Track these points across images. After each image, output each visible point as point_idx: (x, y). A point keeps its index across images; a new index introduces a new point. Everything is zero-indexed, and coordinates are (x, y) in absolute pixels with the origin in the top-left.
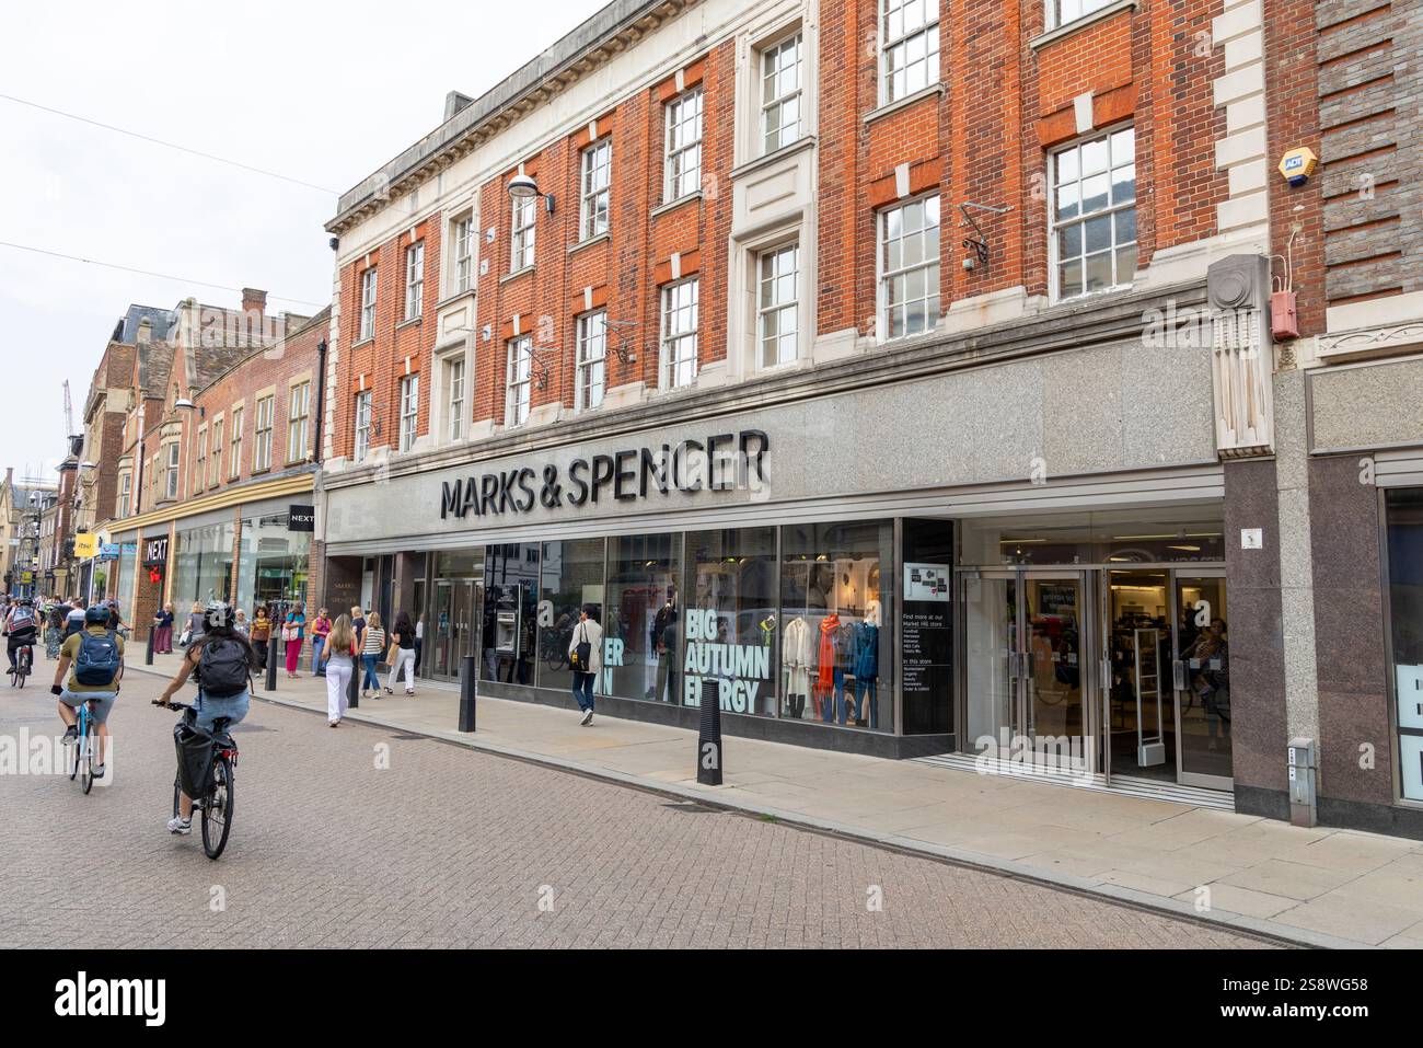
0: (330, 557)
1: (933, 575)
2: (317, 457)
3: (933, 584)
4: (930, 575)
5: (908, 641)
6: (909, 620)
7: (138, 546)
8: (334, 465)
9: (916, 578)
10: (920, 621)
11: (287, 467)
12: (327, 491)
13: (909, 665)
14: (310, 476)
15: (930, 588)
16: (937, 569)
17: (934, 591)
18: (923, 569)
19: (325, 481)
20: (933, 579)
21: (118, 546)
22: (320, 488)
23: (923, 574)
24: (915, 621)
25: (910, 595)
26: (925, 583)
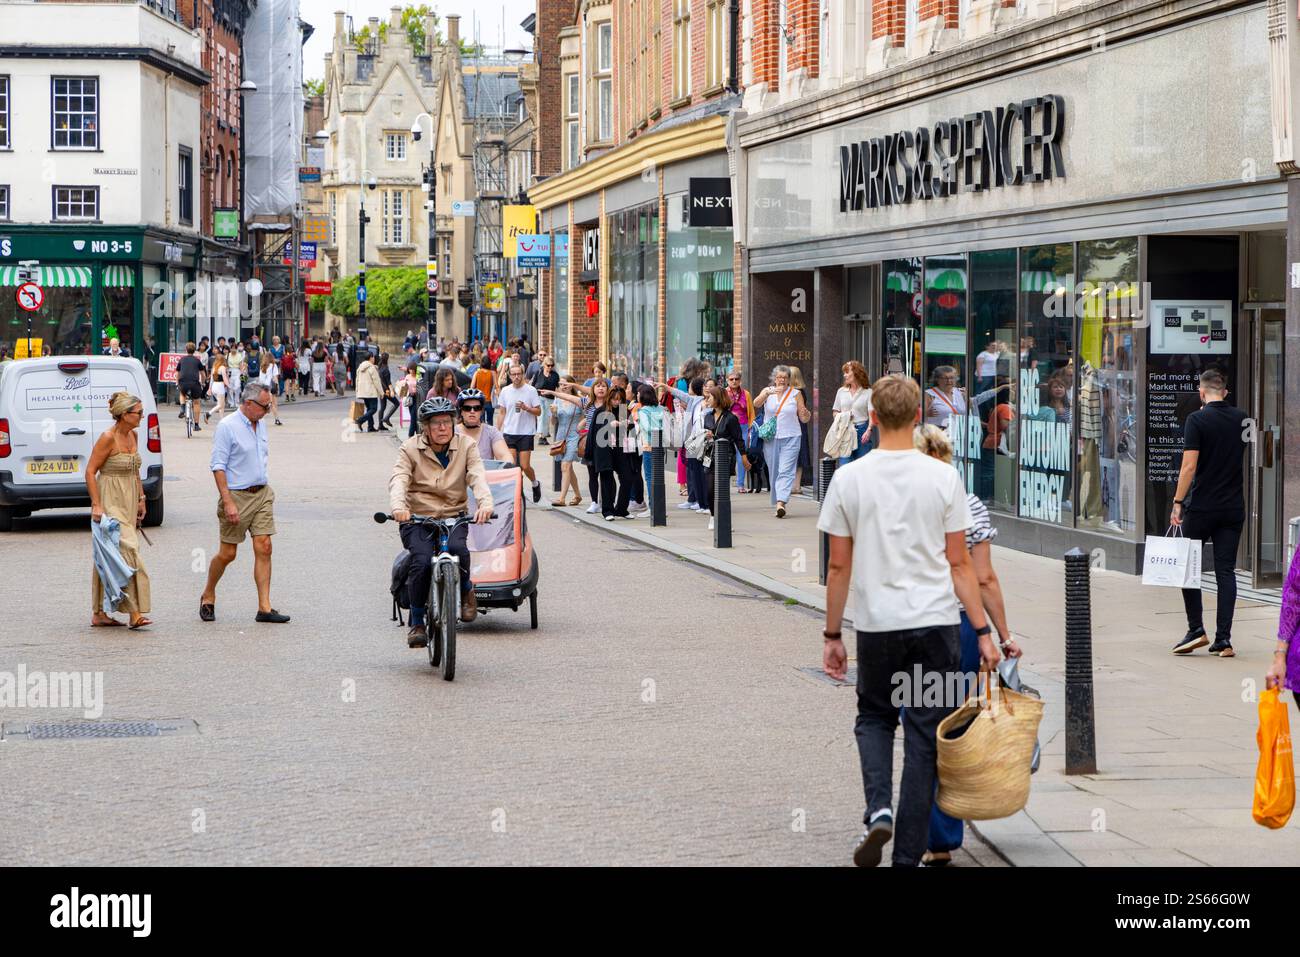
0: (754, 274)
1: (1202, 316)
2: (734, 83)
3: (1202, 329)
4: (1197, 315)
5: (1158, 411)
6: (1160, 382)
7: (570, 238)
8: (754, 100)
9: (1172, 320)
10: (1178, 383)
11: (709, 96)
12: (746, 149)
13: (1158, 445)
14: (719, 121)
15: (1197, 336)
16: (1210, 308)
17: (1203, 340)
18: (1185, 309)
19: (741, 130)
20: (1202, 322)
21: (548, 237)
22: (735, 145)
23: (1186, 317)
24: (1169, 382)
25: (1162, 346)
26: (1188, 329)
